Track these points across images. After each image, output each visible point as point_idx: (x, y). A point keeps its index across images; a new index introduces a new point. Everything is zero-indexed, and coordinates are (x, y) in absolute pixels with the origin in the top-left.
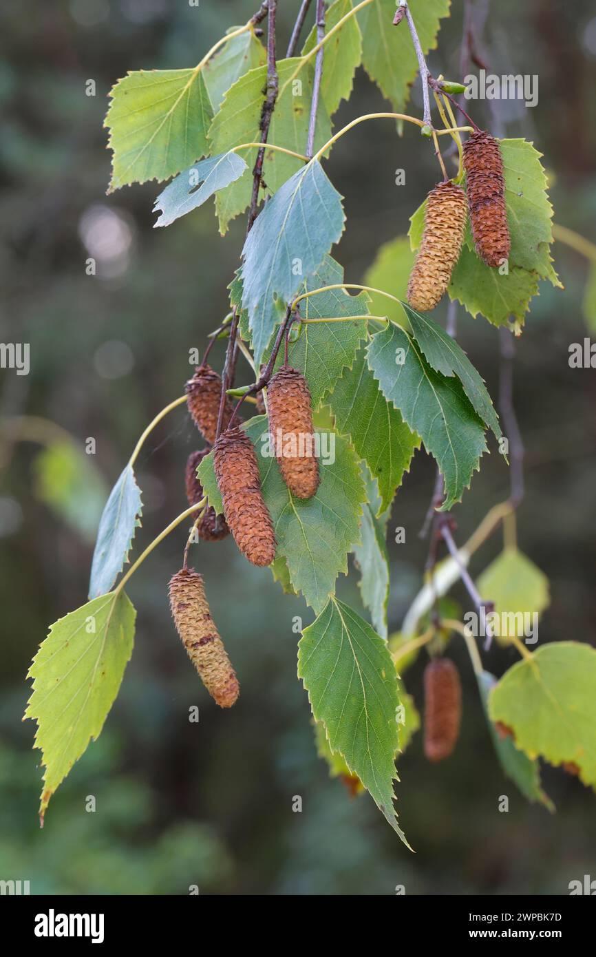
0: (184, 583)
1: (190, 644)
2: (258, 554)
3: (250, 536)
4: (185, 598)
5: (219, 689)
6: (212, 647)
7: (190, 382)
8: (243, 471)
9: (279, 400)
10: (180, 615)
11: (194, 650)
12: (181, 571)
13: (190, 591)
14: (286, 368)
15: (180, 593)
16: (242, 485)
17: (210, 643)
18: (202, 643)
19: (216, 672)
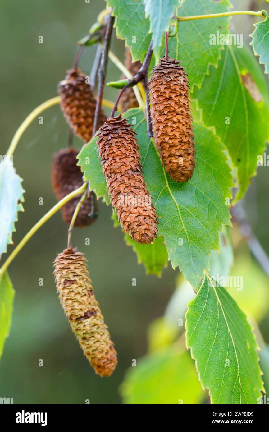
0: (70, 261)
1: (74, 318)
2: (143, 232)
3: (134, 215)
4: (71, 276)
5: (99, 360)
6: (95, 321)
7: (64, 83)
8: (128, 154)
9: (162, 88)
10: (66, 291)
11: (78, 323)
12: (66, 250)
13: (75, 268)
14: (167, 59)
15: (66, 270)
16: (127, 168)
17: (93, 317)
18: (86, 316)
19: (98, 344)
